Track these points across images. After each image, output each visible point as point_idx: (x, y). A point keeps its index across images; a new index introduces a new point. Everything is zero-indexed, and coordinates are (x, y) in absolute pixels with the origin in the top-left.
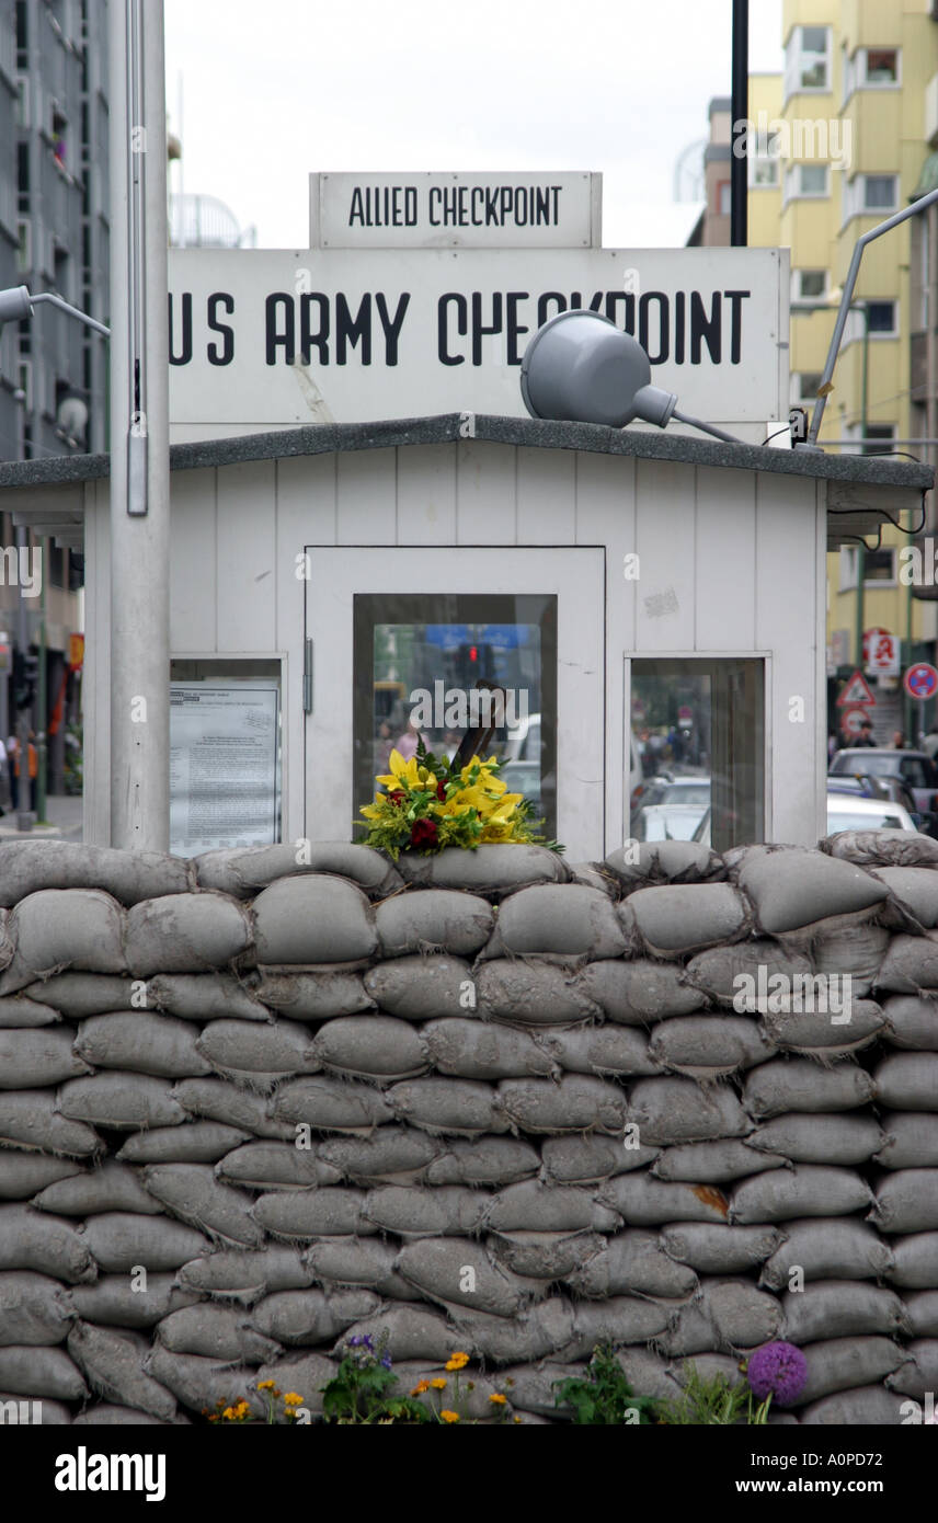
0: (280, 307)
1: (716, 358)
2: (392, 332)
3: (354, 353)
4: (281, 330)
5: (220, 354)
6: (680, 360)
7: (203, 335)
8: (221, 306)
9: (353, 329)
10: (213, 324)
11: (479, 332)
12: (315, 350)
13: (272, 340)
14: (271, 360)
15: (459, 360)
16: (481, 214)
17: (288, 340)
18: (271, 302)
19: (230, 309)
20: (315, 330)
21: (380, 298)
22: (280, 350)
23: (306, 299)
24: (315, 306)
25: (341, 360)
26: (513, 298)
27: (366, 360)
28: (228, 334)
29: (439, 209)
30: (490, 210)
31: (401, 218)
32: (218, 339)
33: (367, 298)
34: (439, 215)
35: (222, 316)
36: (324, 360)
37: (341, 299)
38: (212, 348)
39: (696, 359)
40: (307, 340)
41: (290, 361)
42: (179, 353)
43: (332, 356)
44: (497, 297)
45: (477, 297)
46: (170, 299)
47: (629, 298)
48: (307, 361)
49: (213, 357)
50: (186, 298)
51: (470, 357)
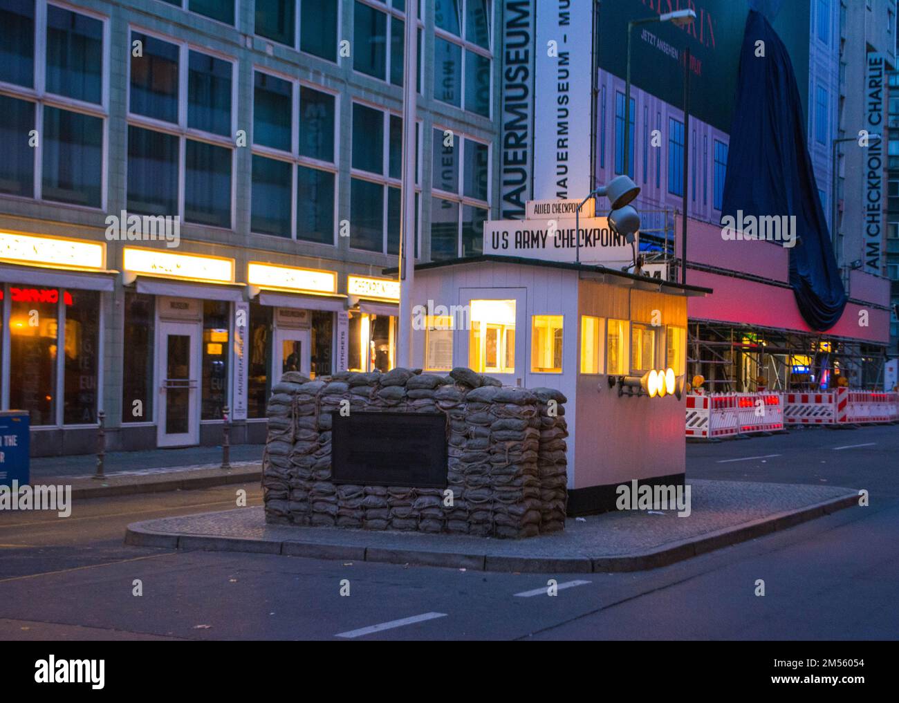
0: (519, 234)
1: (619, 245)
2: (544, 240)
3: (535, 245)
4: (519, 240)
5: (505, 246)
6: (611, 245)
7: (501, 242)
8: (505, 234)
9: (535, 239)
10: (503, 239)
11: (564, 239)
12: (526, 245)
13: (517, 242)
14: (516, 247)
15: (559, 246)
16: (564, 210)
17: (520, 242)
18: (517, 233)
19: (507, 235)
20: (526, 240)
21: (541, 231)
22: (518, 245)
23: (524, 232)
24: (526, 234)
25: (532, 247)
26: (572, 231)
27: (538, 247)
28: (507, 241)
29: (555, 209)
30: (567, 209)
31: (546, 211)
32: (505, 242)
33: (538, 232)
34: (555, 211)
35: (506, 237)
36: (528, 247)
37: (532, 232)
38: (503, 245)
39: (615, 245)
40: (524, 242)
41: (521, 247)
42: (495, 246)
43: (530, 246)
44: (568, 231)
45: (563, 231)
46: (493, 233)
47: (599, 230)
48: (524, 247)
49: (503, 247)
50: (498, 233)
51: (561, 246)
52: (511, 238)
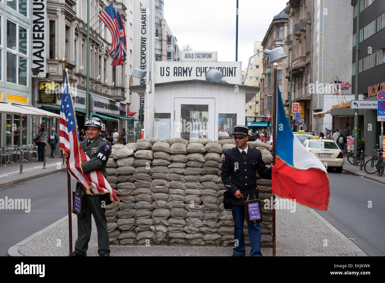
0: (176, 69)
1: (232, 76)
2: (190, 72)
3: (185, 75)
4: (176, 72)
5: (168, 75)
6: (227, 76)
7: (166, 72)
8: (168, 69)
9: (185, 72)
10: (167, 71)
11: (201, 72)
12: (180, 74)
13: (174, 73)
14: (174, 76)
15: (199, 76)
16: (202, 57)
18: (174, 68)
20: (180, 72)
21: (189, 68)
22: (176, 74)
23: (179, 68)
24: (180, 69)
25: (183, 76)
26: (206, 68)
27: (187, 76)
28: (169, 72)
30: (203, 56)
31: (191, 57)
32: (168, 73)
33: (187, 67)
34: (196, 57)
35: (168, 70)
37: (183, 68)
38: (167, 74)
39: (230, 76)
40: (179, 73)
41: (177, 76)
42: (162, 75)
43: (182, 75)
44: (204, 68)
45: (201, 68)
46: (161, 68)
47: (221, 68)
48: (179, 76)
49: (167, 75)
50: (164, 67)
51: (200, 75)
52: (171, 71)
